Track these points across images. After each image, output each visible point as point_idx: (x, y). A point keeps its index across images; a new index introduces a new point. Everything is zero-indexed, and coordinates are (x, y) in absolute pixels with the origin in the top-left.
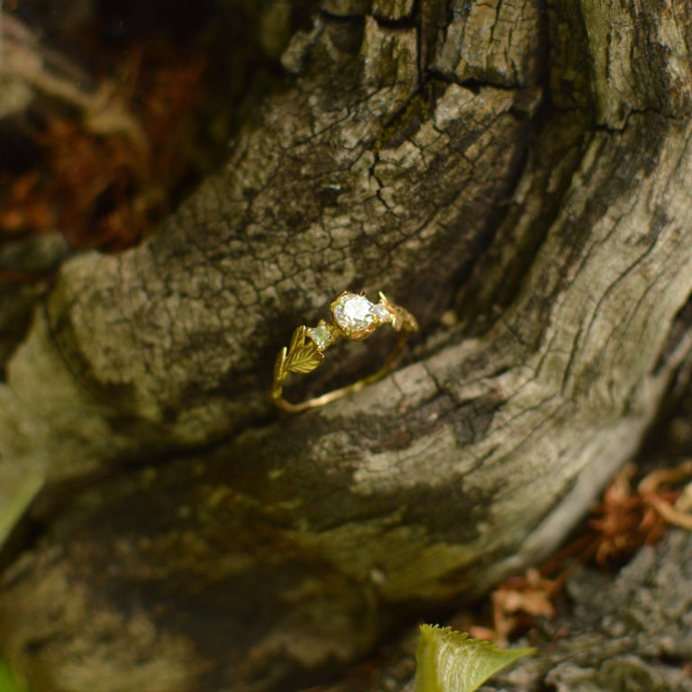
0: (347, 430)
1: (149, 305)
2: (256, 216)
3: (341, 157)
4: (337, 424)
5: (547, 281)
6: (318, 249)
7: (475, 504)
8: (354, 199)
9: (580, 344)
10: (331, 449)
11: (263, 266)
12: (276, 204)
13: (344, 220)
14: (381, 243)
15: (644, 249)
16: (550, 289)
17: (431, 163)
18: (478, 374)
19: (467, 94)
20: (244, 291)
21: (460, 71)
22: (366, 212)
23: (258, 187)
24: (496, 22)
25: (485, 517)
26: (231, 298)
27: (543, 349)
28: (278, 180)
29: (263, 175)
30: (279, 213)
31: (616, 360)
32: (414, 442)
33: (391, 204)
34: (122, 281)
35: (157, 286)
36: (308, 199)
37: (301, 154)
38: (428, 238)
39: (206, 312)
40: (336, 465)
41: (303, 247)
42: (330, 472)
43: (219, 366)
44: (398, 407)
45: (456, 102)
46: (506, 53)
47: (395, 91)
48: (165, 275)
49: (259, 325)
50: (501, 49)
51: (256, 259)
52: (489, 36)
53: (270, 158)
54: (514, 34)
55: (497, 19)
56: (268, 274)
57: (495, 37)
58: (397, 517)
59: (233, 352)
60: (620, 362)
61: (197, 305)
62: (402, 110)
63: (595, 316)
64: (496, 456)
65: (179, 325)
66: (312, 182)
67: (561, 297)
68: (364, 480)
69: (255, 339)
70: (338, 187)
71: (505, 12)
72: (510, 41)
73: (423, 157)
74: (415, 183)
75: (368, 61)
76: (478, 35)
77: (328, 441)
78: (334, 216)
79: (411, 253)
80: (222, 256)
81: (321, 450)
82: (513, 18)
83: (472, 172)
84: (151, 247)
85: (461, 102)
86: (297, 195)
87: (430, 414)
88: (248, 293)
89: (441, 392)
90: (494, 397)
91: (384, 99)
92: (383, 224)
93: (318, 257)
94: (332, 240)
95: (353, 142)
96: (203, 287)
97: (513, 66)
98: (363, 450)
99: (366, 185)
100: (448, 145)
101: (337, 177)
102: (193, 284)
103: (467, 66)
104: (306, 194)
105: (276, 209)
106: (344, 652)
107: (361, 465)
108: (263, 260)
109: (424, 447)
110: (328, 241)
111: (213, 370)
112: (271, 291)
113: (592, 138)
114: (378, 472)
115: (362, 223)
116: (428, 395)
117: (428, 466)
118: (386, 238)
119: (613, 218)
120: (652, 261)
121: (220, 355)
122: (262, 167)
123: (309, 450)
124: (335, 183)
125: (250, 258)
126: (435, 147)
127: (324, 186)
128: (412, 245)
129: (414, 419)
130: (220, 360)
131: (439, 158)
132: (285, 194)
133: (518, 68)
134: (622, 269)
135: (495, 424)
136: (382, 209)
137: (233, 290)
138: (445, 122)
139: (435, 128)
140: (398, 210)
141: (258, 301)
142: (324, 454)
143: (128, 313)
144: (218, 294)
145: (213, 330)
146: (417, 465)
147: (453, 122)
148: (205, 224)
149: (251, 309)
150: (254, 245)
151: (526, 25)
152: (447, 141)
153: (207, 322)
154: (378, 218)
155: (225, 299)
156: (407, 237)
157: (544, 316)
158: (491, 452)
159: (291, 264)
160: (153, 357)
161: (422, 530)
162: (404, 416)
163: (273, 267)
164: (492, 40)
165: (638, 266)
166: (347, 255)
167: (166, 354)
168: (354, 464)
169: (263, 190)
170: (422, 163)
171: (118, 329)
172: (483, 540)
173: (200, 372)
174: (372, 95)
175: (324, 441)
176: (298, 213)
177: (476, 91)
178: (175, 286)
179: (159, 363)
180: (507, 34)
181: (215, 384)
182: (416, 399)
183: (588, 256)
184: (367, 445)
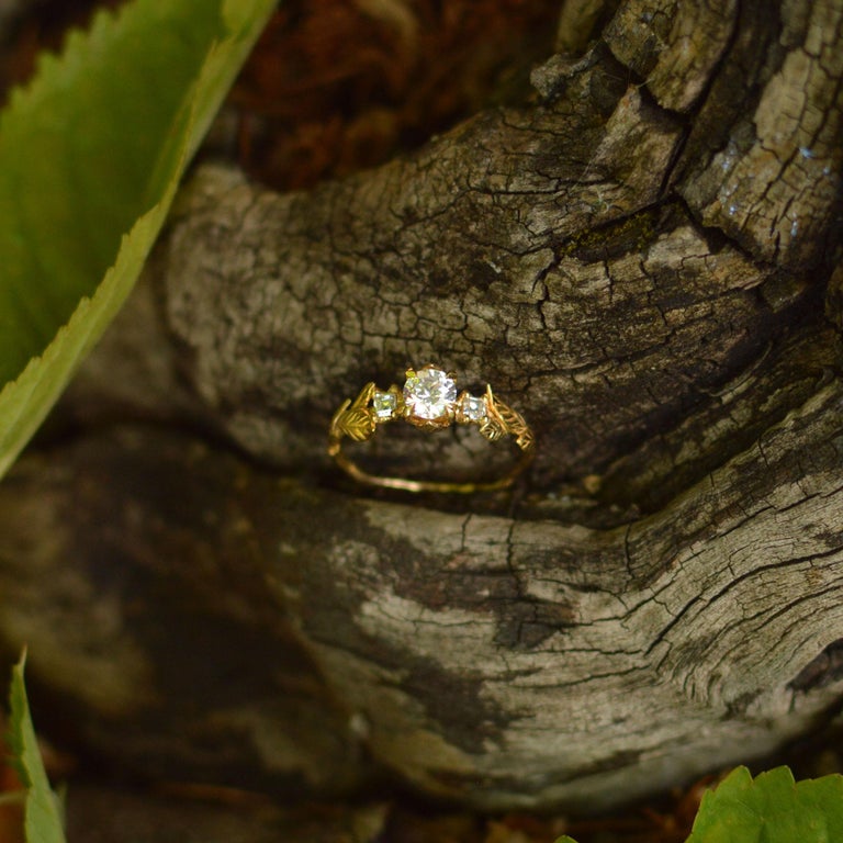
0: (381, 551)
1: (250, 274)
2: (403, 246)
3: (517, 237)
4: (374, 537)
5: (696, 517)
6: (447, 326)
7: (489, 718)
8: (509, 295)
9: (692, 613)
10: (352, 560)
11: (381, 308)
12: (428, 246)
13: (489, 313)
14: (522, 361)
15: (822, 548)
16: (692, 527)
17: (619, 303)
18: (562, 575)
19: (700, 246)
20: (350, 323)
21: (709, 212)
22: (517, 317)
23: (421, 215)
24: (777, 179)
25: (497, 738)
26: (333, 323)
27: (648, 593)
28: (444, 218)
29: (432, 203)
30: (428, 259)
31: (732, 655)
32: (447, 608)
33: (550, 324)
34: (239, 228)
35: (270, 257)
36: (462, 264)
37: (481, 205)
38: (584, 384)
39: (301, 321)
40: (349, 581)
41: (433, 315)
42: (339, 584)
43: (294, 389)
44: (450, 558)
45: (682, 249)
46: (775, 222)
47: (619, 193)
48: (284, 250)
49: (351, 369)
50: (772, 214)
51: (377, 295)
52: (762, 191)
53: (450, 188)
54: (794, 204)
55: (780, 176)
56: (382, 321)
57: (768, 196)
58: (396, 677)
59: (313, 382)
60: (737, 660)
61: (297, 307)
62: (621, 221)
63: (725, 591)
64: (533, 679)
65: (268, 317)
66: (475, 246)
67: (698, 546)
68: (372, 617)
69: (342, 382)
70: (498, 270)
71: (793, 174)
72: (786, 210)
73: (612, 292)
74: (589, 316)
75: (608, 140)
76: (749, 182)
77: (355, 548)
78: (479, 301)
79: (556, 390)
80: (346, 269)
81: (342, 554)
82: (801, 186)
83: (667, 339)
84: (293, 206)
85: (689, 252)
86: (455, 251)
87: (481, 589)
88: (352, 327)
89: (509, 570)
90: (564, 612)
91: (601, 196)
92: (532, 341)
93: (443, 336)
94: (466, 326)
95: (540, 227)
96: (312, 292)
97: (777, 241)
98: (386, 583)
99: (529, 287)
100: (649, 294)
101: (503, 258)
102: (302, 282)
103: (719, 211)
104: (462, 256)
105: (426, 252)
106: (315, 776)
107: (375, 599)
108: (385, 302)
109: (454, 621)
110: (462, 325)
111: (286, 389)
112: (377, 342)
113: (830, 382)
114: (391, 617)
115: (508, 326)
116: (492, 565)
117: (449, 646)
118: (529, 359)
119: (804, 491)
120: (828, 567)
121: (298, 377)
122: (436, 193)
123: (329, 546)
124: (497, 264)
125: (371, 290)
126: (631, 288)
127: (487, 259)
128: (561, 382)
129: (460, 582)
130: (296, 383)
131: (630, 302)
132: (443, 240)
133: (783, 247)
134: (785, 556)
135: (549, 643)
136: (538, 325)
137: (339, 316)
138: (656, 265)
139: (642, 264)
140: (557, 335)
141: (360, 344)
142: (342, 560)
143: (226, 269)
144: (322, 309)
145: (300, 346)
146: (437, 637)
147: (667, 270)
148: (353, 218)
149: (349, 348)
150: (383, 279)
151: (814, 201)
152: (649, 288)
153: (298, 333)
154: (529, 332)
155: (327, 320)
156: (557, 372)
157: (669, 555)
158: (528, 673)
159: (412, 326)
160: (227, 336)
161: (420, 708)
162: (451, 572)
163: (392, 316)
164: (763, 196)
165: (807, 564)
166: (477, 352)
167: (242, 341)
168: (369, 593)
169: (424, 220)
170: (607, 298)
171: (209, 280)
172: (487, 760)
173: (270, 382)
174: (592, 183)
175: (350, 547)
176: (444, 271)
177: (715, 249)
178: (286, 270)
179: (230, 346)
180: (785, 201)
181: (282, 405)
182: (476, 562)
183: (753, 517)
184: (393, 581)
